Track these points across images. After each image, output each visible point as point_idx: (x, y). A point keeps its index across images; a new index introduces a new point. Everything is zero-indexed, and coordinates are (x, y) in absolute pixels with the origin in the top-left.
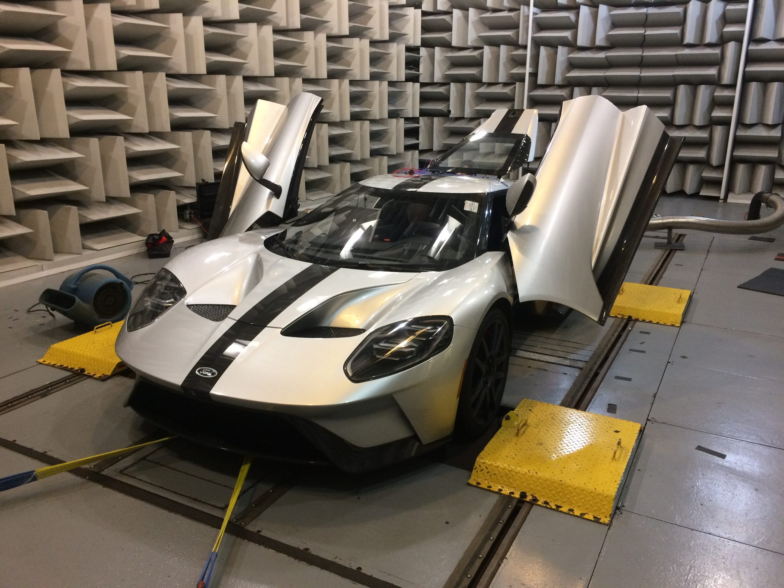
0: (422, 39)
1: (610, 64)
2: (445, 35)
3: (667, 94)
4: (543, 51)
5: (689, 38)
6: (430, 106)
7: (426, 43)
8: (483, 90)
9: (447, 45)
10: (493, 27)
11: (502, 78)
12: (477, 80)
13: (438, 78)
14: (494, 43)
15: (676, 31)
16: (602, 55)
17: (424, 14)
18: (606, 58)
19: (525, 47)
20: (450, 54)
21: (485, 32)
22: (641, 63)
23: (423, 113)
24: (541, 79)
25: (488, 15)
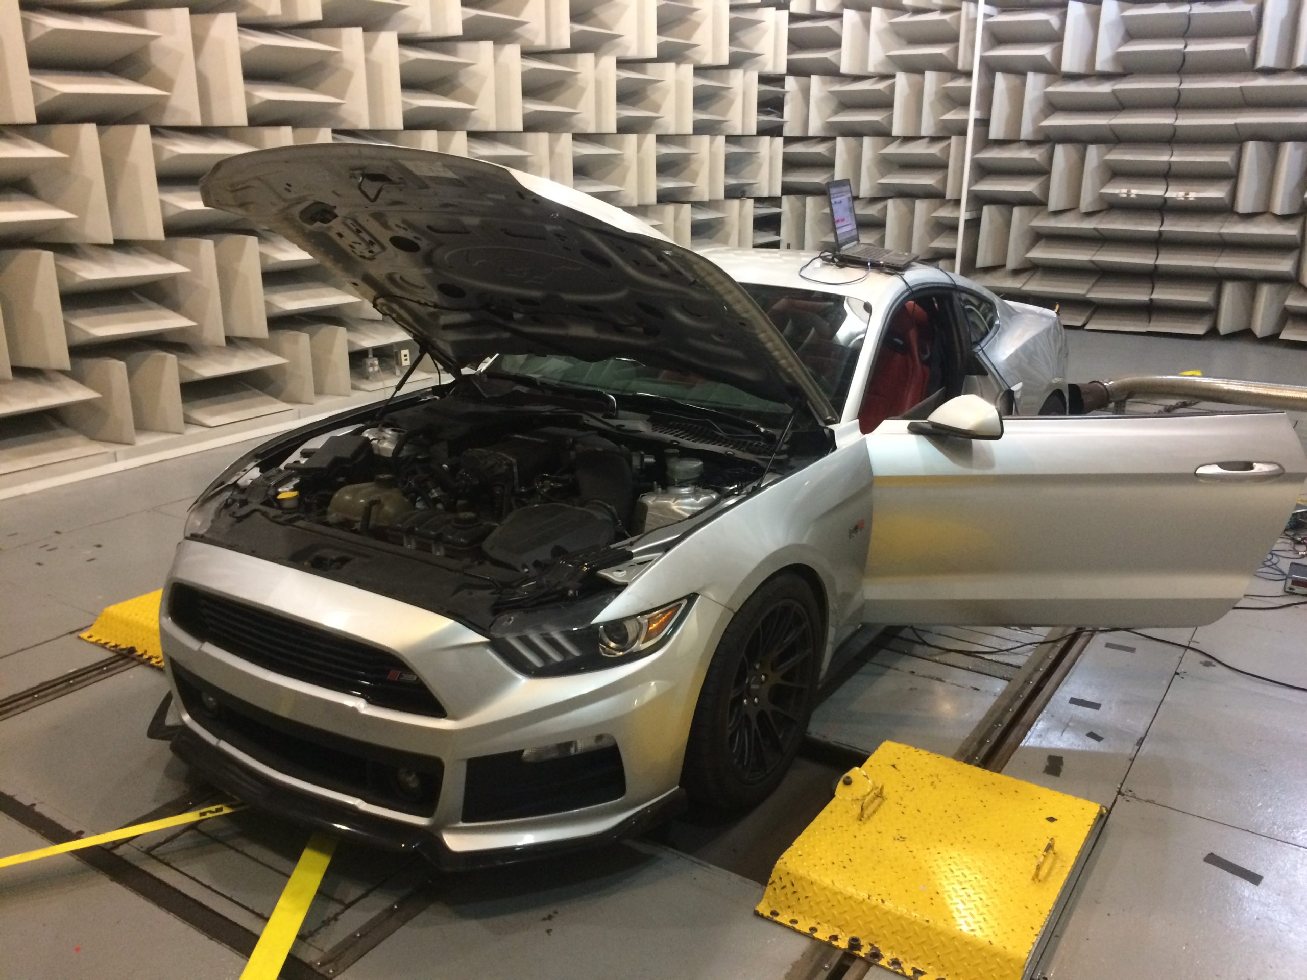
0: (790, 63)
1: (1120, 105)
2: (828, 54)
3: (1223, 157)
4: (1001, 81)
5: (1267, 57)
6: (799, 178)
7: (795, 69)
8: (893, 149)
9: (831, 72)
10: (913, 41)
11: (927, 127)
12: (883, 133)
13: (815, 128)
14: (915, 67)
15: (1242, 45)
16: (1105, 88)
17: (794, 18)
18: (1114, 92)
19: (968, 74)
20: (837, 88)
21: (901, 48)
22: (1177, 103)
23: (787, 189)
24: (996, 131)
25: (905, 18)
